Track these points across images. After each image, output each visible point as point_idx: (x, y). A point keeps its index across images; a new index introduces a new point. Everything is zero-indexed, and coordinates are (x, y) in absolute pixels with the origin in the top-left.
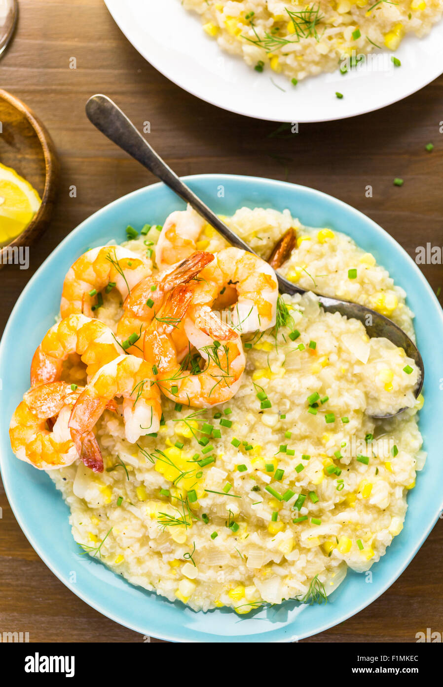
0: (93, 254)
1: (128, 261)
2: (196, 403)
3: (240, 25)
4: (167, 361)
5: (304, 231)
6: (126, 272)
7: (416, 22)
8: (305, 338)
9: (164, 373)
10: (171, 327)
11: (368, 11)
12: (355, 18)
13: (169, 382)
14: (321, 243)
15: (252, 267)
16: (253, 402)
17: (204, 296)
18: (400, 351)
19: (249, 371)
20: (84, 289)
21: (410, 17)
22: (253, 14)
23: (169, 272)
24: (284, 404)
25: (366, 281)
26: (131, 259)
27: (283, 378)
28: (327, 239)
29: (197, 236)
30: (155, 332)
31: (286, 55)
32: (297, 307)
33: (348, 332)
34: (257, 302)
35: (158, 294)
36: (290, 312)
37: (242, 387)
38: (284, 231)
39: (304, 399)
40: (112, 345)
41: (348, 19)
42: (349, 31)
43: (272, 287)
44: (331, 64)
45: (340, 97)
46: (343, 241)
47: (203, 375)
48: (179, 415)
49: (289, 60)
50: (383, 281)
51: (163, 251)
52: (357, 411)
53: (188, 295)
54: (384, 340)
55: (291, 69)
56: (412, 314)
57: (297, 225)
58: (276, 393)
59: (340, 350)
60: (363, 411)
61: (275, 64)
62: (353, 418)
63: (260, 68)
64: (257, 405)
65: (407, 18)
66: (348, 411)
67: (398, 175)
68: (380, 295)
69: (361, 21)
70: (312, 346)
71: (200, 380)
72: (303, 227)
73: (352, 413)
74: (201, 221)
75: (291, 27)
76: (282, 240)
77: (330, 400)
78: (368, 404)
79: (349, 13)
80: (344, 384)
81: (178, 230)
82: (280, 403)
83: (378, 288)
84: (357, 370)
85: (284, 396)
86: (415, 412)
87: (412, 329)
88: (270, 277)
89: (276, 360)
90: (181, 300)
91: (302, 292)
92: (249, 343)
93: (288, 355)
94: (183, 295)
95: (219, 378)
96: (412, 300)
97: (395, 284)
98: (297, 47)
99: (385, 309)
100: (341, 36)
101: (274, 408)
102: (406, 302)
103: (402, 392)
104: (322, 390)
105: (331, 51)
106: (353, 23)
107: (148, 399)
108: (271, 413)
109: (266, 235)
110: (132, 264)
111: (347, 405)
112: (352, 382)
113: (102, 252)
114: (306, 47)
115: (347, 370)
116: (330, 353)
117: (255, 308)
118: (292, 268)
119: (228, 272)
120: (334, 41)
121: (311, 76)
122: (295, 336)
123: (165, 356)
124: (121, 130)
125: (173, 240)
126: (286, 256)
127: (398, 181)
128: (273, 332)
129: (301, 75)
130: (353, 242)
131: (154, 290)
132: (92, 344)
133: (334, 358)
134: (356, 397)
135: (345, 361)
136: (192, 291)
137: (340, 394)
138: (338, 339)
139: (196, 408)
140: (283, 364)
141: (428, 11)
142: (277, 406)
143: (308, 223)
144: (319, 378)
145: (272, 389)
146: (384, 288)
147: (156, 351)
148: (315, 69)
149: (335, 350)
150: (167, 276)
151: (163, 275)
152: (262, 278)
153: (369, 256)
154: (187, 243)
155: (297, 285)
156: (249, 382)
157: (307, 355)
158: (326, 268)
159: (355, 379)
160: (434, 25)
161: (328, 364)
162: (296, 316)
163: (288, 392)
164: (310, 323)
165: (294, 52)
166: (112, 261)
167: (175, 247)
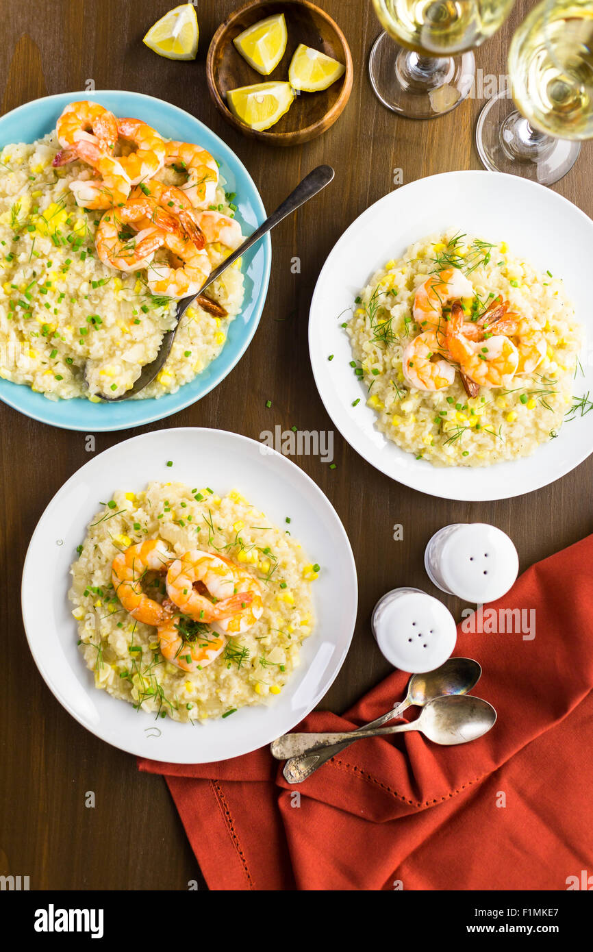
0: (213, 165)
1: (203, 190)
2: (99, 236)
3: (388, 284)
4: (128, 214)
5: (225, 323)
6: (196, 189)
7: (385, 418)
8: (143, 317)
9: (120, 212)
10: (150, 217)
11: (394, 383)
12: (388, 372)
13: (112, 215)
14: (214, 334)
15: (194, 280)
16: (98, 276)
17: (173, 241)
18: (131, 386)
19: (120, 274)
20: (187, 158)
21: (388, 414)
22: (396, 295)
23: (193, 218)
24: (95, 300)
25: (184, 364)
26: (205, 192)
27: (114, 299)
28: (216, 338)
29: (224, 243)
30: (147, 206)
31: (364, 320)
32: (166, 313)
33: (147, 349)
34: (167, 280)
35: (177, 210)
36: (162, 307)
37: (109, 269)
38: (225, 308)
39: (98, 313)
40: (139, 174)
41: (388, 366)
42: (380, 367)
43: (179, 293)
44: (358, 354)
45: (330, 358)
46: (216, 350)
47: (116, 240)
48: (92, 223)
49: (360, 321)
50: (183, 376)
51: (211, 216)
52: (88, 352)
53: (171, 229)
54: (139, 374)
55: (355, 323)
56: (158, 397)
57: (230, 318)
58: (104, 294)
59: (133, 342)
60: (89, 356)
61: (360, 311)
62: (84, 348)
63: (358, 300)
64: (95, 279)
65: (387, 412)
66: (89, 345)
67: (274, 404)
68: (171, 373)
69: (386, 377)
70: (137, 322)
71: (114, 237)
72: (229, 323)
73: (87, 347)
74: (236, 247)
75: (382, 321)
76: (219, 306)
77: (96, 332)
78: (94, 360)
79: (393, 368)
80: (108, 343)
81: (226, 228)
82: (97, 296)
83: (177, 372)
84: (118, 353)
85: (101, 299)
86: (87, 395)
87: (146, 397)
88: (186, 291)
89: (127, 295)
90: (168, 224)
91: (178, 317)
92: (141, 276)
93: (131, 303)
94: (171, 226)
95: (113, 251)
96: (169, 398)
97: (181, 386)
98: (368, 327)
99: (161, 375)
100: (377, 361)
101: (92, 292)
102: (168, 394)
103: (100, 384)
104: (104, 327)
105: (366, 353)
106: (385, 370)
107: (99, 198)
108: (89, 289)
109: (222, 295)
110: (201, 193)
111: (92, 345)
112: (110, 350)
113: (213, 172)
114: (368, 334)
115: (118, 346)
116: (131, 335)
117: (163, 279)
118: (197, 312)
119: (191, 262)
120: (373, 355)
121: (350, 339)
122: (144, 310)
123: (131, 213)
124: (305, 190)
125: (219, 224)
126: (207, 309)
127: (270, 404)
128: (148, 294)
129: (349, 330)
130: (214, 358)
131: (180, 207)
132: (141, 160)
133: (128, 337)
134: (98, 351)
135: (125, 346)
136: (174, 233)
137: (101, 340)
138: (142, 341)
139: (95, 235)
140: (124, 300)
141: (393, 429)
142: (94, 293)
143: (232, 327)
144: (113, 325)
145: (106, 291)
146: (177, 377)
147: (135, 206)
148: (354, 341)
149: (133, 339)
150: (189, 216)
151: (191, 214)
152: (185, 285)
153: (202, 367)
154: (216, 235)
155: (183, 314)
156: (113, 274)
157: (130, 317)
158: (195, 336)
159: (112, 352)
160: (384, 434)
161: (123, 333)
162: (159, 311)
163: (104, 303)
164: (155, 323)
165: (365, 326)
166: (204, 179)
167: (213, 225)
